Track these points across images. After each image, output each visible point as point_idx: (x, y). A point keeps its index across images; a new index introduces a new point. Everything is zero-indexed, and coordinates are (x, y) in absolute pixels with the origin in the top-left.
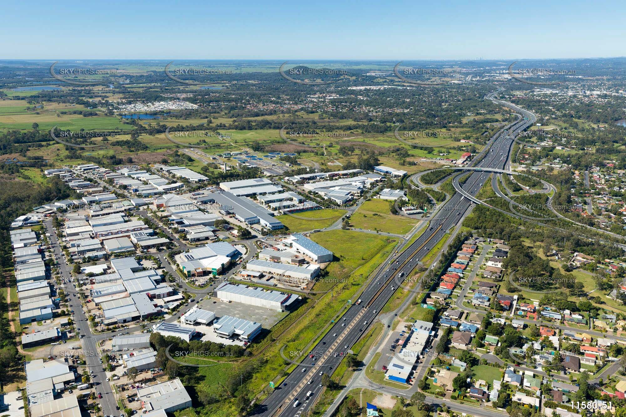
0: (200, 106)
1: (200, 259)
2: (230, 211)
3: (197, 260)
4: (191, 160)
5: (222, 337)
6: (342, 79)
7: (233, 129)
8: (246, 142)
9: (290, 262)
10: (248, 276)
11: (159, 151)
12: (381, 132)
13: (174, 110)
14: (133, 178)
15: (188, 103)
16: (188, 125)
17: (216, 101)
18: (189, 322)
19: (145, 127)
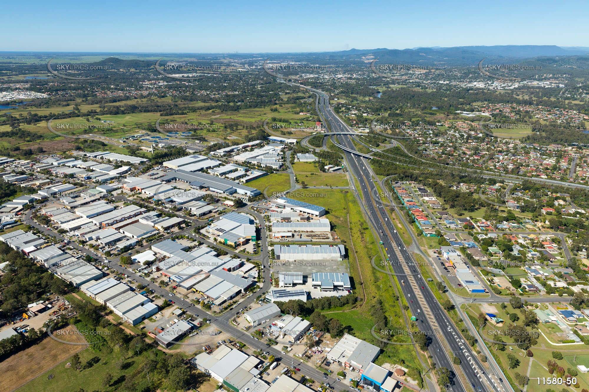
0: (49, 94)
1: (231, 230)
2: (204, 185)
3: (229, 231)
4: (104, 145)
5: (326, 291)
6: (153, 69)
7: (107, 114)
8: (137, 125)
9: (299, 219)
10: (282, 237)
11: (56, 139)
12: (235, 110)
13: (26, 100)
14: (69, 167)
15: (33, 92)
16: (60, 113)
17: (62, 90)
18: (288, 285)
19: (15, 117)
